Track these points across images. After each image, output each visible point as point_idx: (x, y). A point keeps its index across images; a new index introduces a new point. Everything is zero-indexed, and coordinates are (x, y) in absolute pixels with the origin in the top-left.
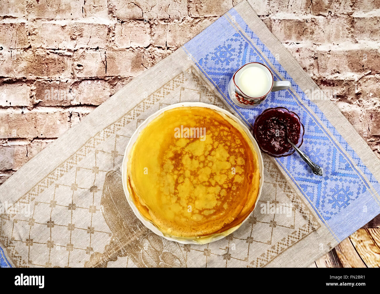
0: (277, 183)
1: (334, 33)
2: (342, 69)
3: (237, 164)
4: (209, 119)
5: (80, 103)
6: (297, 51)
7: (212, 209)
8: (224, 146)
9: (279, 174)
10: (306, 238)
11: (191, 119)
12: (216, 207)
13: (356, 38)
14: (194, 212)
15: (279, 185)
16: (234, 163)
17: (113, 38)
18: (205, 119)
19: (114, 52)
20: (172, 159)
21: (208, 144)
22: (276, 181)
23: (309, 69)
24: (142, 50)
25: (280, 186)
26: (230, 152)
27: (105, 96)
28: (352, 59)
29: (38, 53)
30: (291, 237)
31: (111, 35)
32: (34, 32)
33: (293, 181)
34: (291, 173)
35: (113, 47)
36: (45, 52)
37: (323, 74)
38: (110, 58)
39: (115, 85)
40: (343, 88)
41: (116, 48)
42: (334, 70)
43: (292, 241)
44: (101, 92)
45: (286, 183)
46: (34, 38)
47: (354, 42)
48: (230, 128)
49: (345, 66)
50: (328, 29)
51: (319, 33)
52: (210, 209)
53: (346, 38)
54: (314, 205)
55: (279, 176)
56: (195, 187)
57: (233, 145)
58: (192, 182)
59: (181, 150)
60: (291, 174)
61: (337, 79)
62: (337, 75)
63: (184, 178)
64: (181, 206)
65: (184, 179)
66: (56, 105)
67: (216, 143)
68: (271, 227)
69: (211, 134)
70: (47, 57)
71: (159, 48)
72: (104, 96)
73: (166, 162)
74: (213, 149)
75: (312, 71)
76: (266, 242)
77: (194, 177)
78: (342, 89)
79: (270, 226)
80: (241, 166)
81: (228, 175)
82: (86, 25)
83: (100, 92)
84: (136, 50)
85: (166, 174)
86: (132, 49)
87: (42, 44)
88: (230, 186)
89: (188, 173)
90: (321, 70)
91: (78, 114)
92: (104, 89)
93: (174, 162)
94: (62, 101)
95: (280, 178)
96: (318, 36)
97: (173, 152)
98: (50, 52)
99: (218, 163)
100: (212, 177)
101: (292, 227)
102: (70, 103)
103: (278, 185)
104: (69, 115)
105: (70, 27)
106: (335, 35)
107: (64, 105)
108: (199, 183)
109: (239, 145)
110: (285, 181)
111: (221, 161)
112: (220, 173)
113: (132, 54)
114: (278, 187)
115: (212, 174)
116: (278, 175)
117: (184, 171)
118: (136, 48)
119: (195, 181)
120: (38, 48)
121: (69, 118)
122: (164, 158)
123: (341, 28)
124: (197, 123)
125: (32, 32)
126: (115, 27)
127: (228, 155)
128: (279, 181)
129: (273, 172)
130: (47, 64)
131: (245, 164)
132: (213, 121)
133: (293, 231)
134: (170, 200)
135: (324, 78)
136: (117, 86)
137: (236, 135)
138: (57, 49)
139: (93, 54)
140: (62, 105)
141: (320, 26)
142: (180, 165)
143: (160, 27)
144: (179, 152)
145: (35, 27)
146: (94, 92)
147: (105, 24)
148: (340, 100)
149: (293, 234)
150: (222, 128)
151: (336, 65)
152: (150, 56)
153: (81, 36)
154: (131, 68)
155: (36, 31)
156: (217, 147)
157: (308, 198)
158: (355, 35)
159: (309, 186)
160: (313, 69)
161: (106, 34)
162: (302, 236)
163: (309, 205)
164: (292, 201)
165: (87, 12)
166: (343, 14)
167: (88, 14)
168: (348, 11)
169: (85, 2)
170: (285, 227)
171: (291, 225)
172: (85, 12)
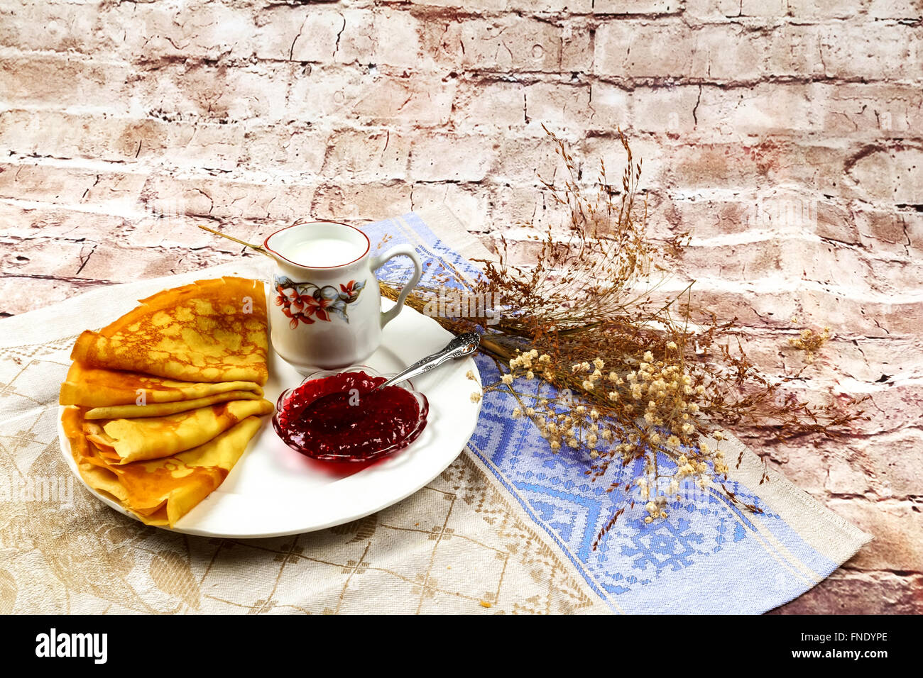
15: (464, 497)
17: (127, 233)
19: (117, 250)
24: (185, 252)
31: (126, 228)
33: (509, 488)
34: (503, 471)
35: (118, 243)
38: (101, 254)
41: (124, 245)
45: (485, 490)
47: (683, 280)
54: (572, 552)
55: (467, 476)
60: (503, 476)
68: (416, 596)
71: (223, 252)
82: (79, 213)
84: (171, 251)
86: (161, 249)
95: (470, 480)
101: (492, 596)
103: (459, 497)
105: (41, 212)
110: (481, 485)
113: (158, 255)
114: (459, 501)
116: (463, 473)
118: (171, 248)
126: (141, 221)
128: (465, 489)
139: (67, 246)
143: (240, 228)
147: (122, 216)
152: (198, 261)
153: (56, 224)
154: (143, 272)
157: (555, 532)
159: (560, 509)
161: (116, 226)
163: (555, 548)
164: (500, 534)
165: (92, 196)
166: (655, 239)
167: (93, 199)
168: (664, 235)
169: (97, 182)
170: (467, 597)
171: (488, 594)
172: (89, 196)
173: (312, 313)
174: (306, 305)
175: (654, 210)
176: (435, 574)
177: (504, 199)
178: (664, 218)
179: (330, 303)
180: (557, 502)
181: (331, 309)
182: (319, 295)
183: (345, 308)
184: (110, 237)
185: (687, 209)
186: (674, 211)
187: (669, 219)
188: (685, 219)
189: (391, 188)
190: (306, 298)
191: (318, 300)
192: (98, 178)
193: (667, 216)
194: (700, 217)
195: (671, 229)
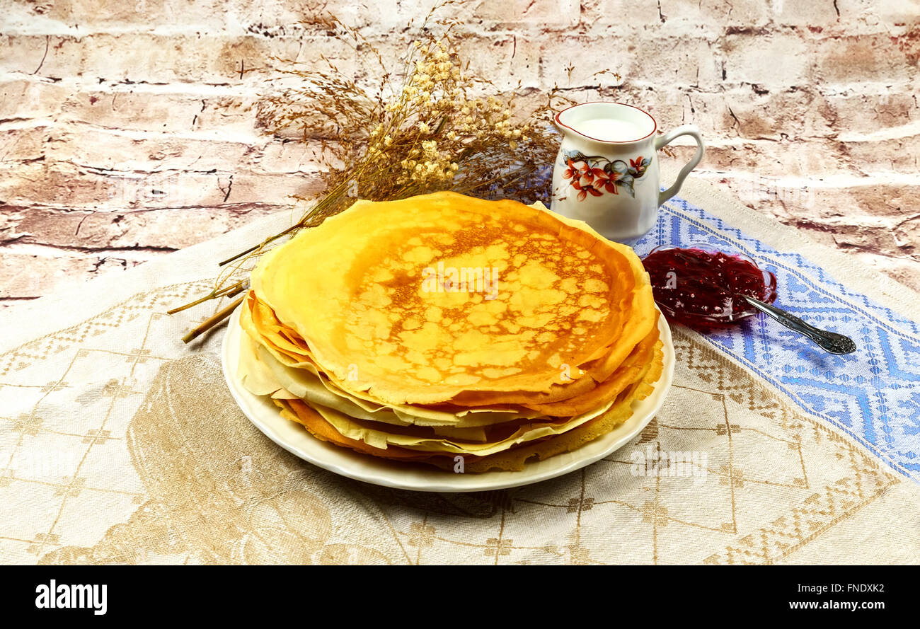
0: (726, 393)
1: (806, 163)
2: (846, 210)
3: (583, 290)
4: (500, 222)
5: (137, 244)
6: (723, 182)
7: (511, 367)
8: (545, 262)
9: (724, 369)
10: (859, 515)
11: (448, 218)
12: (522, 361)
13: (860, 170)
14: (451, 372)
15: (732, 396)
16: (574, 291)
17: (256, 160)
18: (487, 223)
19: (253, 177)
20: (388, 285)
21: (495, 260)
22: (721, 388)
23: (760, 208)
25: (737, 399)
26: (561, 273)
27: (211, 234)
28: (863, 196)
29: (57, 168)
30: (804, 512)
31: (253, 155)
32: (62, 138)
33: (774, 383)
34: (761, 367)
35: (252, 170)
36: (75, 169)
37: (798, 213)
38: (241, 184)
39: (245, 213)
40: (861, 237)
41: (260, 171)
42: (827, 213)
43: (809, 522)
44: (203, 224)
45: (751, 385)
46: (59, 147)
47: (858, 175)
48: (556, 234)
49: (852, 207)
50: (788, 157)
51: (770, 165)
52: (503, 367)
53: (837, 170)
54: (860, 436)
55: (727, 376)
56: (455, 338)
57: (569, 259)
58: (447, 328)
59: (417, 269)
60: (763, 371)
61: (838, 224)
62: (837, 218)
63: (423, 321)
64: (410, 362)
65: (422, 323)
66: (66, 245)
67: (520, 259)
68: (726, 487)
69: (506, 245)
70: (78, 177)
72: (208, 233)
73: (368, 288)
74: (511, 269)
75: (770, 210)
76: (719, 526)
77: (455, 320)
78: (859, 238)
79: (723, 482)
80: (598, 294)
81: (558, 313)
82: (195, 142)
83: (200, 223)
84: (313, 175)
85: (368, 309)
86: (303, 174)
87: (73, 156)
88: (567, 326)
89: (434, 314)
90: (791, 208)
91: (123, 261)
92: (212, 218)
93: (392, 291)
94: (88, 238)
95: (731, 380)
96: (769, 168)
97: (393, 270)
98: (88, 171)
99: (526, 291)
100: (509, 317)
101: (801, 482)
102: (108, 243)
103: (727, 397)
104: (97, 262)
105: (154, 143)
106: (807, 165)
107: (90, 247)
108: (468, 327)
109: (586, 259)
110: (747, 382)
111: (536, 289)
112: (535, 312)
113: (302, 180)
114: (729, 401)
115: (508, 311)
116: (720, 372)
117: (424, 309)
118: (313, 173)
119: (456, 327)
120: (59, 161)
121: (95, 266)
122: (366, 280)
123: (818, 156)
124: (464, 227)
125: (58, 137)
126: (266, 146)
127: (556, 278)
128: (729, 388)
129: (706, 368)
130: (71, 187)
131: (607, 290)
132: (511, 225)
133: (805, 494)
134: (374, 349)
135: (804, 219)
136: (249, 213)
137: (575, 246)
138: (110, 169)
139: (199, 178)
140: (85, 246)
141: (767, 155)
142: (412, 299)
144: (411, 274)
145: (69, 132)
146: (183, 224)
147: (243, 142)
148: (859, 251)
149: (807, 501)
150: (536, 236)
151: (828, 205)
153: (176, 155)
155: (68, 136)
156: (523, 264)
157: (836, 420)
158: (856, 165)
159: (829, 399)
160: (771, 206)
161: (242, 154)
162: (844, 507)
163: (842, 434)
164: (783, 426)
165: (204, 123)
166: (815, 137)
167: (205, 126)
168: (824, 133)
169: (204, 108)
170: (777, 484)
171: (796, 479)
172: (200, 122)
173: (601, 186)
174: (596, 178)
175: (807, 107)
176: (738, 465)
177: (649, 104)
178: (819, 116)
179: (619, 177)
180: (823, 392)
181: (620, 182)
182: (609, 169)
183: (632, 182)
184: (241, 165)
185: (841, 105)
186: (828, 107)
187: (824, 116)
188: (842, 115)
189: (526, 98)
190: (597, 172)
191: (609, 173)
192: (204, 103)
193: (821, 112)
194: (856, 112)
195: (830, 126)
